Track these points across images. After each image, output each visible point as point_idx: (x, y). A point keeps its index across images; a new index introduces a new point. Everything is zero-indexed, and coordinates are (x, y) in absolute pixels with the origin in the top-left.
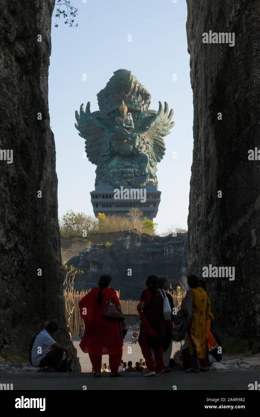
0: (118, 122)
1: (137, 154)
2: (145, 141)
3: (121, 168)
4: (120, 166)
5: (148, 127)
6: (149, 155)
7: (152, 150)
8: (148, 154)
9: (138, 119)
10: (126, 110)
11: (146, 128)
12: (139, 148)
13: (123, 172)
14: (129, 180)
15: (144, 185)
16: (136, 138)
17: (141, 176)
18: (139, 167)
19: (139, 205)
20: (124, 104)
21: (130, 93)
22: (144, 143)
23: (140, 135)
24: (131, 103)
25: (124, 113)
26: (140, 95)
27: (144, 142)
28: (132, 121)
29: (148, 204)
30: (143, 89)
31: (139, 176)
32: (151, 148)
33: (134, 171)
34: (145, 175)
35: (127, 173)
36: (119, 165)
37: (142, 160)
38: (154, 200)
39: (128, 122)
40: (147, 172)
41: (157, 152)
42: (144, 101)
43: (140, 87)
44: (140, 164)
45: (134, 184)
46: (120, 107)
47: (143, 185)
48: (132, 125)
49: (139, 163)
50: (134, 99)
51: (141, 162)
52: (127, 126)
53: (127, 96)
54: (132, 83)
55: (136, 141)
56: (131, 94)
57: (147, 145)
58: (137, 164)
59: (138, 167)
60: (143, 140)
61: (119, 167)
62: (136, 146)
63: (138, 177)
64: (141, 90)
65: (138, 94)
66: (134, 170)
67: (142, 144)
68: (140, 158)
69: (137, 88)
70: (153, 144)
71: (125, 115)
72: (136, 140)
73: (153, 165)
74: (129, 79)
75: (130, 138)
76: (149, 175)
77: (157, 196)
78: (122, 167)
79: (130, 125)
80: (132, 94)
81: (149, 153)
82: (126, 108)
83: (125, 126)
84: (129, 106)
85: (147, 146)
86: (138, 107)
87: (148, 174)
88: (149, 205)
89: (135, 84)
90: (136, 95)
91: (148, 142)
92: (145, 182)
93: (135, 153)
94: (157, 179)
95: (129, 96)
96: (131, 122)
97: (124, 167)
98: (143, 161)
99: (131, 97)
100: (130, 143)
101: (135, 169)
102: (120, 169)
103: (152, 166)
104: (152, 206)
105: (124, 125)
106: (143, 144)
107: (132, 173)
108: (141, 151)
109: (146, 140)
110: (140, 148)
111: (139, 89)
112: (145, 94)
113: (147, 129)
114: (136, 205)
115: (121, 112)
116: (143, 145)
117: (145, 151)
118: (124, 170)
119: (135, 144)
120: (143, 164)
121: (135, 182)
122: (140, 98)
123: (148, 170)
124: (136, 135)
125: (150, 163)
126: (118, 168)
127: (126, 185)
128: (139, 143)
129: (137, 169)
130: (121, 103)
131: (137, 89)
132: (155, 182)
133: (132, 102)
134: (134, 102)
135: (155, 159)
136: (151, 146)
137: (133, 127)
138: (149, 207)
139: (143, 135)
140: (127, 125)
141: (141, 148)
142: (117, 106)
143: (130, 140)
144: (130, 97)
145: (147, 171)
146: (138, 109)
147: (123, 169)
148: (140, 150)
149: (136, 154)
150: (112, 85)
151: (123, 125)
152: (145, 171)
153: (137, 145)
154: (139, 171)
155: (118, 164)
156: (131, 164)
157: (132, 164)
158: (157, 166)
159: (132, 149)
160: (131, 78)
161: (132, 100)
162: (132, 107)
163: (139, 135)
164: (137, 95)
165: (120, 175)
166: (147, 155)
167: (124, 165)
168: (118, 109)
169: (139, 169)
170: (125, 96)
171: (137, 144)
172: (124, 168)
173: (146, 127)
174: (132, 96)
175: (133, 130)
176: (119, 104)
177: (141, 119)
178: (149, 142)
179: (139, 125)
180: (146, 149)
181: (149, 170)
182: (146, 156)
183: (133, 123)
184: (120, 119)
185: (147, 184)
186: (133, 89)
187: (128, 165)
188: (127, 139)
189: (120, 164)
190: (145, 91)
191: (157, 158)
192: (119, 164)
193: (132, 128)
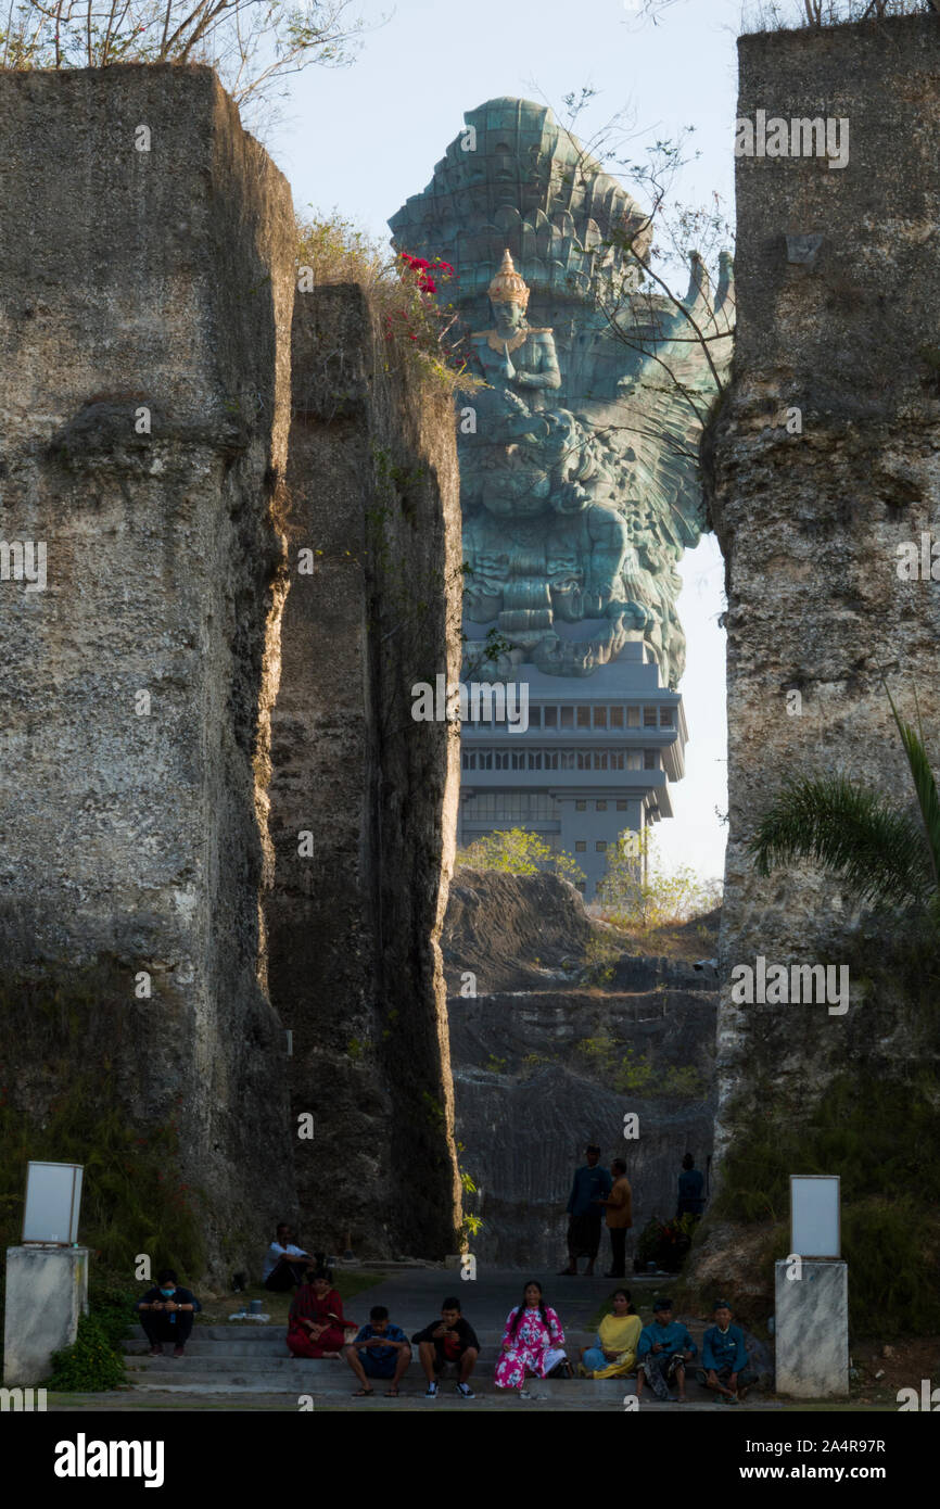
0: (481, 356)
1: (571, 511)
2: (613, 446)
3: (494, 578)
4: (487, 572)
5: (627, 380)
6: (637, 514)
7: (656, 489)
8: (633, 508)
9: (582, 339)
10: (521, 296)
11: (620, 383)
12: (577, 484)
13: (501, 596)
14: (529, 638)
15: (602, 660)
16: (563, 432)
17: (590, 615)
18: (578, 572)
19: (572, 757)
20: (511, 267)
21: (543, 215)
22: (607, 458)
23: (590, 419)
24: (547, 263)
25: (511, 312)
26: (592, 222)
27: (612, 450)
28: (552, 350)
29: (617, 754)
30: (610, 195)
31: (578, 620)
32: (649, 481)
33: (552, 591)
34: (609, 614)
35: (520, 604)
36: (482, 567)
37: (593, 542)
38: (648, 733)
39: (528, 358)
40: (618, 597)
41: (678, 500)
42: (616, 252)
43: (592, 182)
44: (586, 558)
45: (551, 658)
46: (493, 285)
47: (594, 663)
48: (551, 369)
49: (579, 554)
50: (565, 242)
51: (592, 551)
52: (527, 377)
53: (527, 227)
54: (555, 166)
55: (563, 447)
56: (552, 217)
57: (624, 463)
58: (571, 560)
59: (576, 576)
60: (605, 441)
61: (482, 575)
62: (566, 473)
63: (572, 621)
64: (599, 199)
65: (586, 216)
66: (557, 588)
67: (594, 465)
68: (586, 533)
69: (581, 188)
70: (661, 461)
71: (515, 320)
72: (567, 445)
73: (657, 564)
74: (537, 146)
75: (532, 437)
76: (623, 614)
77: (659, 714)
78: (497, 573)
79: (543, 368)
80: (555, 217)
81: (636, 503)
82: (523, 286)
83: (516, 378)
84: (539, 276)
85: (625, 471)
86: (584, 283)
87: (621, 607)
88: (621, 758)
89: (570, 169)
90: (577, 225)
91: (630, 450)
92: (606, 646)
93: (560, 508)
94: (678, 628)
95: (537, 231)
96: (546, 356)
97: (506, 573)
98: (599, 546)
99: (549, 235)
100: (537, 458)
101: (560, 584)
102: (487, 581)
103: (651, 568)
104: (636, 765)
105: (511, 372)
106: (603, 464)
107: (545, 605)
108: (588, 499)
109: (621, 441)
110: (583, 483)
111: (588, 194)
112: (618, 219)
113: (624, 387)
114: (559, 757)
115: (499, 308)
116: (600, 467)
117: (616, 494)
118: (506, 587)
119: (559, 464)
120: (598, 560)
121: (559, 646)
122: (593, 237)
123: (622, 590)
124: (565, 419)
125: (642, 551)
126: (479, 578)
127: (511, 664)
128: (582, 459)
129: (568, 582)
130: (496, 265)
131: (576, 197)
132: (667, 645)
133: (552, 258)
134: (564, 259)
135: (674, 533)
136: (649, 471)
137: (556, 379)
138: (621, 767)
139: (602, 419)
140: (528, 368)
141: (590, 483)
142: (481, 279)
143: (535, 446)
144: (545, 233)
145: (618, 593)
146: (580, 292)
147: (500, 585)
148: (581, 491)
149: (564, 511)
150: (459, 177)
151: (504, 371)
152: (607, 594)
153: (570, 470)
154: (576, 596)
155: (478, 562)
156: (542, 561)
157: (547, 559)
158: (680, 568)
159: (547, 486)
160: (545, 142)
161: (554, 247)
162: (551, 279)
163: (581, 420)
164: (581, 226)
165: (488, 613)
166: (618, 516)
167: (508, 562)
168: (483, 294)
169: (582, 582)
170: (521, 226)
171: (571, 463)
172: (506, 581)
173: (621, 376)
174: (556, 230)
175: (557, 396)
176: (490, 266)
177: (598, 338)
178: (638, 452)
179: (589, 368)
180: (621, 484)
181: (630, 587)
182: (613, 523)
183: (554, 362)
184: (494, 344)
185: (614, 659)
186: (559, 195)
187: (526, 562)
188: (520, 439)
189: (489, 559)
190: (620, 206)
191: (682, 529)
192: (482, 559)
193: (548, 386)
